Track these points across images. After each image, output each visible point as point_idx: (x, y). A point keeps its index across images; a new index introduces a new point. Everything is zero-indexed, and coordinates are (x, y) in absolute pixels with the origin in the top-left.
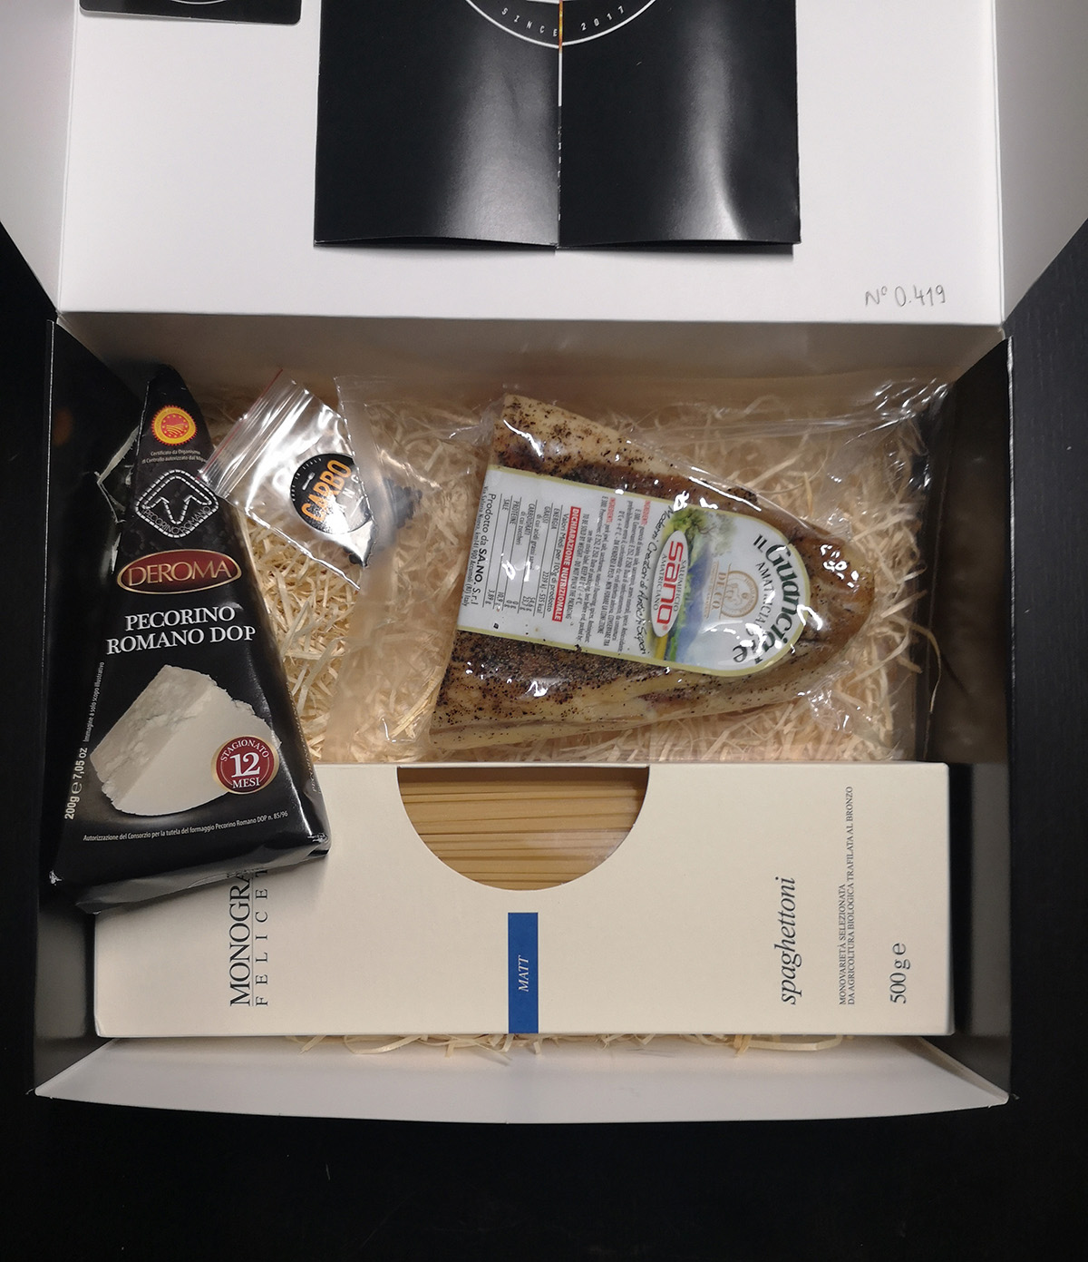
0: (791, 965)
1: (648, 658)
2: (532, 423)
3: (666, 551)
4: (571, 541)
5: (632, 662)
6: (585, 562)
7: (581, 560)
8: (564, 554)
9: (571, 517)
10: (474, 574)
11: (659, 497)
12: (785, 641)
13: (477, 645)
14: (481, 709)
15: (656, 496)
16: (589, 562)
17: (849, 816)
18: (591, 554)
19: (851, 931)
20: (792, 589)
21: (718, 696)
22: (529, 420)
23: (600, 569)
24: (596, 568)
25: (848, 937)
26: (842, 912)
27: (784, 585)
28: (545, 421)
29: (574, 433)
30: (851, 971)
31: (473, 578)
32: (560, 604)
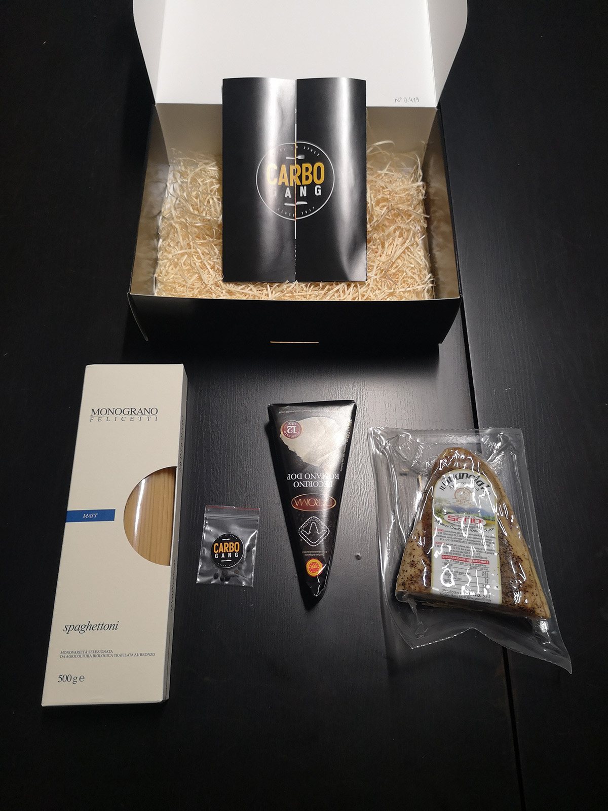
0: (80, 629)
1: (496, 528)
2: (411, 576)
3: (452, 522)
4: (456, 558)
6: (462, 552)
8: (462, 560)
9: (446, 558)
11: (432, 525)
12: (479, 477)
13: (507, 595)
17: (142, 655)
18: (459, 550)
19: (92, 656)
20: (458, 475)
22: (409, 576)
24: (464, 548)
25: (90, 654)
26: (101, 652)
27: (458, 479)
28: (409, 571)
29: (413, 559)
30: (75, 656)
31: (478, 598)
32: (482, 562)
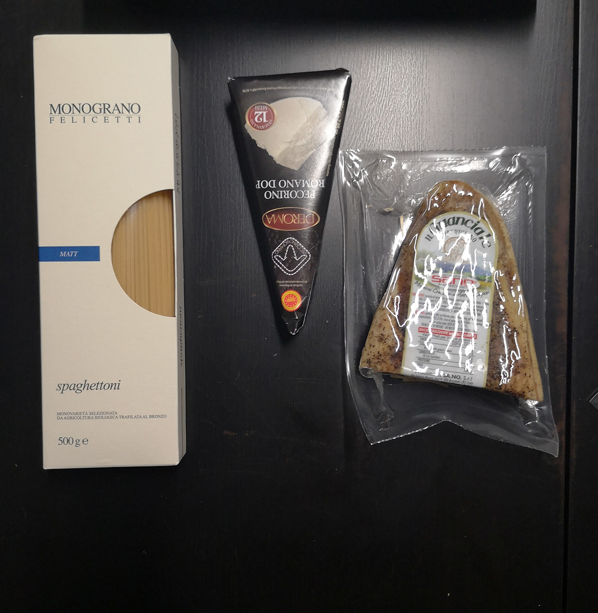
0: (77, 388)
1: (491, 291)
2: (378, 353)
3: (437, 284)
5: (494, 298)
6: (445, 324)
7: (445, 326)
8: (442, 334)
9: (423, 332)
10: (456, 379)
11: (410, 288)
12: (478, 222)
13: (493, 377)
14: (526, 374)
15: (410, 290)
16: (445, 322)
17: (151, 417)
18: (441, 321)
19: (94, 418)
20: (451, 220)
21: (508, 255)
22: (376, 354)
23: (448, 316)
24: (448, 319)
25: (91, 416)
26: (103, 413)
27: (450, 225)
28: (377, 346)
29: (382, 332)
30: (74, 418)
31: (458, 380)
